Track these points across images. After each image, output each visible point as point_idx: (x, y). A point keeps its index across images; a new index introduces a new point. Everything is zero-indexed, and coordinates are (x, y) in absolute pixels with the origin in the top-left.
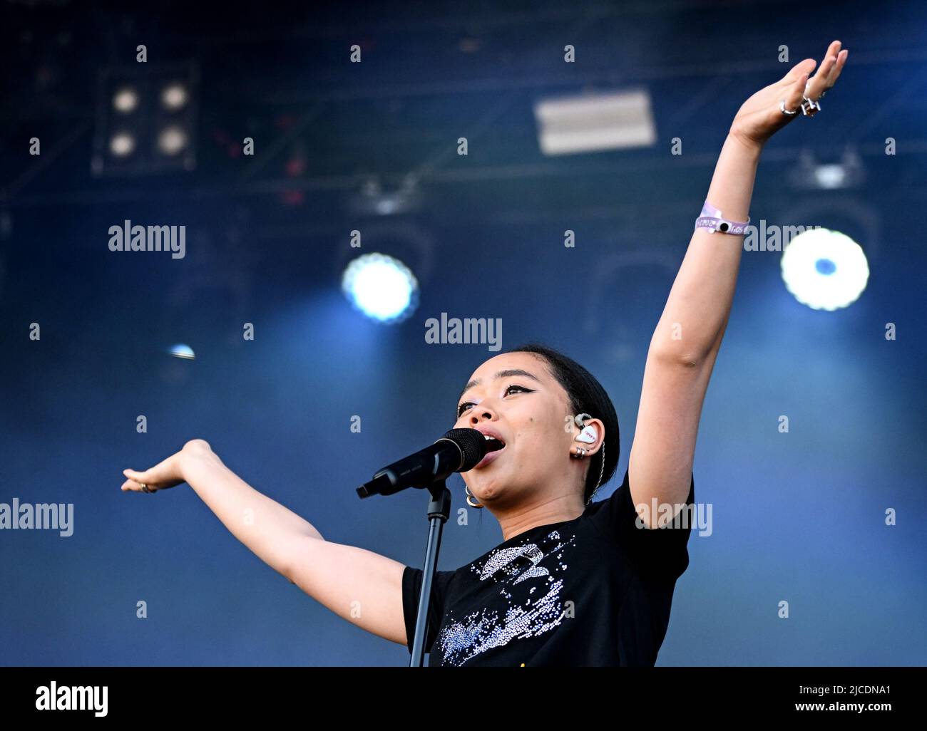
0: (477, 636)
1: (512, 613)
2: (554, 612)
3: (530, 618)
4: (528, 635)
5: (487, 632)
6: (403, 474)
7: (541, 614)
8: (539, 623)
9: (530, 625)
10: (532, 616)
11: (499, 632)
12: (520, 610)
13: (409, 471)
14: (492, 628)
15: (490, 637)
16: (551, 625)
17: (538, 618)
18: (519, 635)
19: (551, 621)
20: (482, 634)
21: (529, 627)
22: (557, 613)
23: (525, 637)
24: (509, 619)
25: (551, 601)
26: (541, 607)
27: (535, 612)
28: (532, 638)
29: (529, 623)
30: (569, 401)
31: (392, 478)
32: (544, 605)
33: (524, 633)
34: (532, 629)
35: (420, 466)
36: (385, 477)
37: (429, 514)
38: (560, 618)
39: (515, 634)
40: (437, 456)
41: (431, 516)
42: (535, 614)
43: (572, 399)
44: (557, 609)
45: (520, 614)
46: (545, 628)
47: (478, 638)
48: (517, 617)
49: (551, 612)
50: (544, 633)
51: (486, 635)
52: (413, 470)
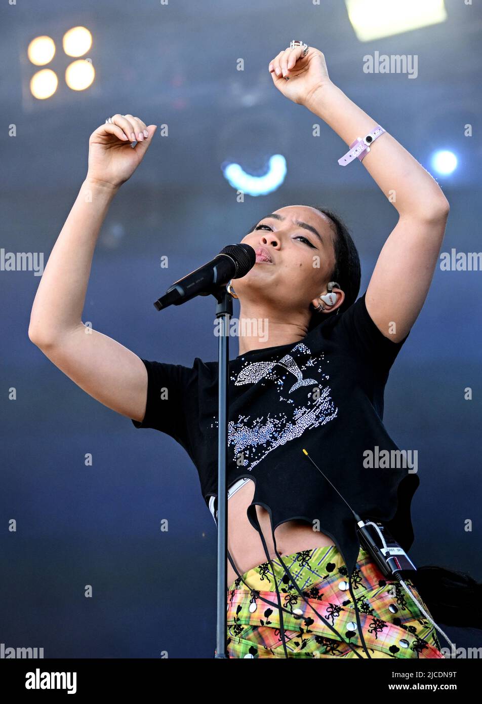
0: (272, 434)
1: (298, 413)
2: (330, 409)
3: (315, 414)
4: (317, 425)
5: (281, 429)
6: (189, 286)
7: (321, 410)
8: (322, 416)
9: (315, 419)
10: (316, 412)
11: (292, 428)
12: (304, 409)
13: (194, 284)
14: (283, 426)
15: (284, 432)
16: (331, 417)
17: (320, 413)
18: (309, 427)
19: (330, 414)
20: (276, 431)
21: (315, 420)
22: (332, 409)
23: (314, 427)
24: (297, 417)
25: (326, 400)
26: (320, 405)
27: (316, 409)
28: (320, 426)
29: (315, 417)
30: (334, 268)
31: (180, 291)
32: (322, 403)
33: (313, 424)
34: (318, 420)
35: (203, 278)
36: (175, 291)
37: (217, 314)
38: (336, 413)
39: (306, 427)
40: (215, 269)
41: (218, 315)
42: (317, 410)
43: (336, 268)
44: (332, 407)
45: (305, 412)
46: (328, 419)
47: (273, 435)
48: (303, 414)
49: (328, 408)
50: (328, 422)
51: (280, 432)
52: (197, 282)
